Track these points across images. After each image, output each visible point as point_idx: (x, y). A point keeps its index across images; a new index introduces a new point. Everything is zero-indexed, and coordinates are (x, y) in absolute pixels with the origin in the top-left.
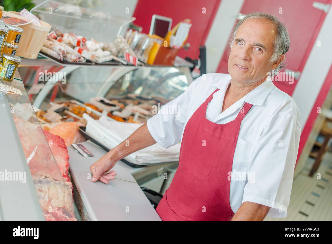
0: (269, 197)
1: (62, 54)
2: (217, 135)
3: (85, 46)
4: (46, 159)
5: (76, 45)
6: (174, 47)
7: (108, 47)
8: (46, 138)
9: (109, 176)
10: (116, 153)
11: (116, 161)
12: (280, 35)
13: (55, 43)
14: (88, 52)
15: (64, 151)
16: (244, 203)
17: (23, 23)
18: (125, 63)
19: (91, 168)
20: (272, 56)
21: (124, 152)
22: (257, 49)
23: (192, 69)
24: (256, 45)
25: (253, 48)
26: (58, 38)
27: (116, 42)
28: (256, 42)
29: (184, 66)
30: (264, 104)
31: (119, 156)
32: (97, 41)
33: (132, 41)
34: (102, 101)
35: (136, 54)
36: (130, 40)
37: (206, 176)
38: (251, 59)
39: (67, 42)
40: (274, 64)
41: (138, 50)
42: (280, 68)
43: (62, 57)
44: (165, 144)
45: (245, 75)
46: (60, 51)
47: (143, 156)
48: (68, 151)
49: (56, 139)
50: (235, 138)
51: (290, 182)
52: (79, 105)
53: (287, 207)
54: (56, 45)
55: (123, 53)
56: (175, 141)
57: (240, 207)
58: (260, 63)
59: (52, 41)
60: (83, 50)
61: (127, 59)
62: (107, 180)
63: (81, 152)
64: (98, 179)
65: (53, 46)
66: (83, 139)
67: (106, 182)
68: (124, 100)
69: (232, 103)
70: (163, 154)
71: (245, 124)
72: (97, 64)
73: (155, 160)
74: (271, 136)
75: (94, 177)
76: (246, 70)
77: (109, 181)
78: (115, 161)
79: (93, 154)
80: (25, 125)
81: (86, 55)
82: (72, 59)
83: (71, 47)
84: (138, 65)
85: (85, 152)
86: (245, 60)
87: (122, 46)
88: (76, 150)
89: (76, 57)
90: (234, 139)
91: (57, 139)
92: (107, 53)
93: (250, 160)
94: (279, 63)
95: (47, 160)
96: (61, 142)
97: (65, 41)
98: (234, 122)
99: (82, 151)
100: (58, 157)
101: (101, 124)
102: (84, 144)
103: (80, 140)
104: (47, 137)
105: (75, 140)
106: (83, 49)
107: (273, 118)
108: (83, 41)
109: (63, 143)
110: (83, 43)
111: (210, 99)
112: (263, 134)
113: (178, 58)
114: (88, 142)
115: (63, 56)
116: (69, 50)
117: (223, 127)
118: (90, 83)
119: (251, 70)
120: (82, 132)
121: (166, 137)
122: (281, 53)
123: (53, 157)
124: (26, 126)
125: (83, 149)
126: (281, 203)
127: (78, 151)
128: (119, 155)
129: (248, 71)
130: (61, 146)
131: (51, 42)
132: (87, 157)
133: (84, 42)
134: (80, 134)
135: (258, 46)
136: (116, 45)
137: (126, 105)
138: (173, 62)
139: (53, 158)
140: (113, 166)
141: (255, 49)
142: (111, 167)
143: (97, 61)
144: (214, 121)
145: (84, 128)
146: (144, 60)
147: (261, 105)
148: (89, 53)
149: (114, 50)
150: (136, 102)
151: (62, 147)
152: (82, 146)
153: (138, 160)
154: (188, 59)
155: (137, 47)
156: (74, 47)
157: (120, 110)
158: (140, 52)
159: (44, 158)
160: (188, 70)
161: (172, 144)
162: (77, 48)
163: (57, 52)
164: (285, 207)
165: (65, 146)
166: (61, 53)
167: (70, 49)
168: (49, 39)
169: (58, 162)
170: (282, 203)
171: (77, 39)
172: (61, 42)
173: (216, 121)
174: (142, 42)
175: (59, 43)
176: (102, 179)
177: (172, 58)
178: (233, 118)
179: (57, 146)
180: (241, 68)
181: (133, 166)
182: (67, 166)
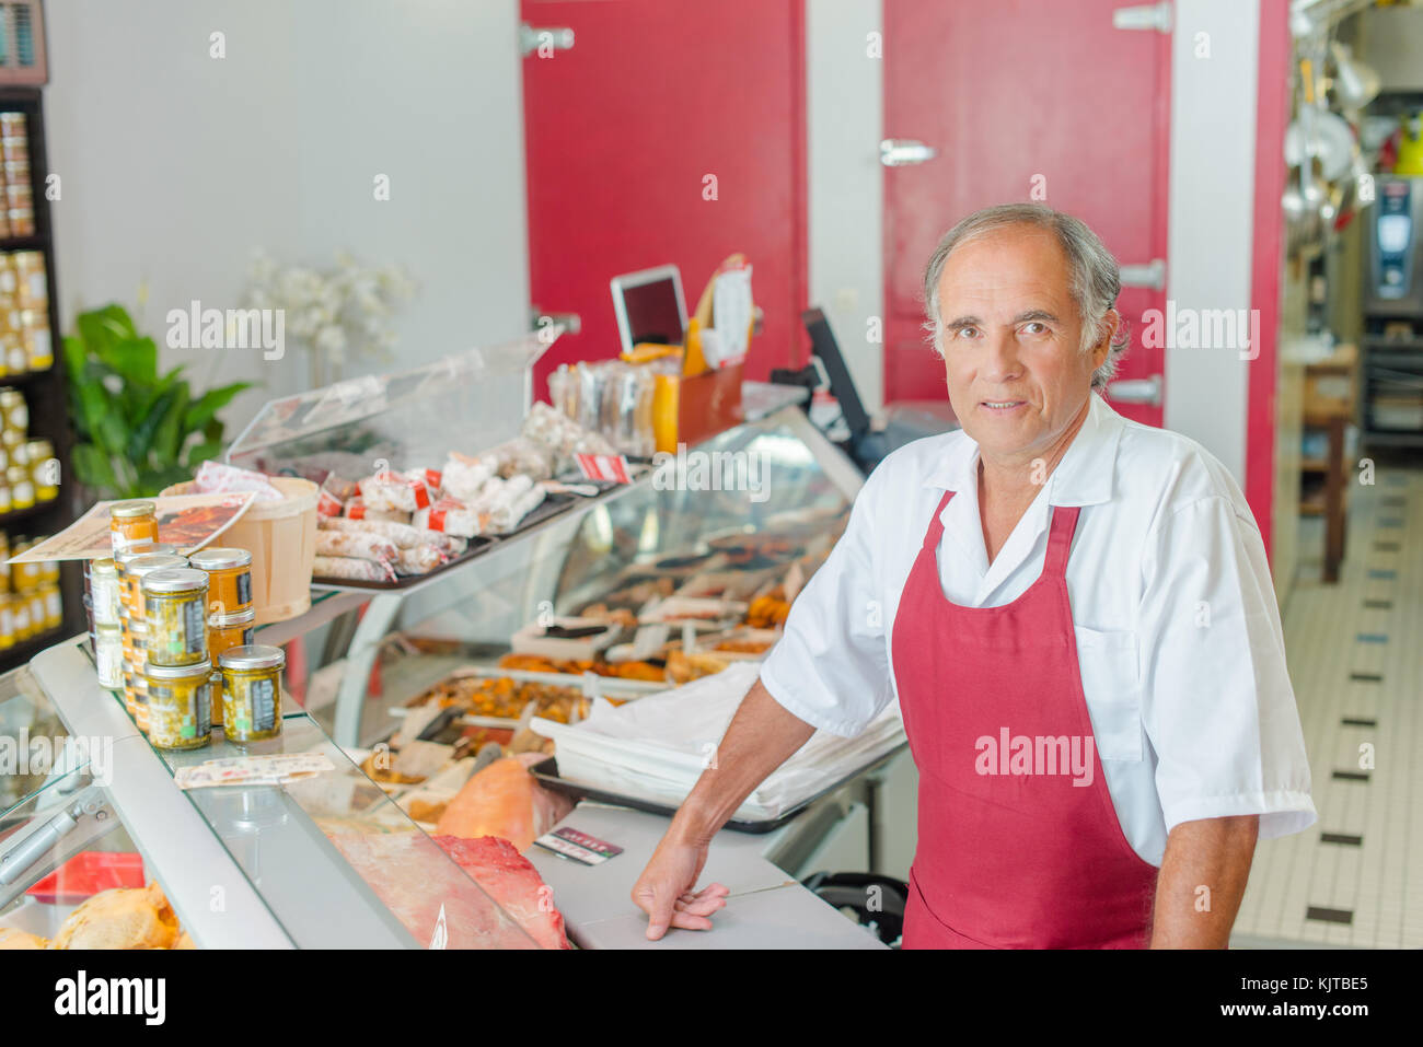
0: (1241, 785)
1: (388, 560)
2: (1005, 643)
3: (445, 498)
4: (482, 931)
5: (414, 506)
6: (722, 363)
7: (515, 461)
8: (453, 861)
9: (703, 902)
10: (699, 818)
11: (706, 841)
12: (1080, 258)
13: (347, 533)
14: (462, 512)
15: (528, 880)
16: (1173, 830)
17: (228, 519)
18: (593, 491)
19: (634, 897)
20: (1083, 332)
21: (721, 802)
22: (1030, 329)
23: (806, 406)
24: (1020, 321)
25: (1014, 332)
26: (349, 506)
27: (532, 432)
28: (1021, 311)
29: (780, 409)
30: (1116, 493)
31: (710, 823)
32: (471, 455)
33: (579, 403)
34: (554, 631)
35: (611, 442)
36: (572, 400)
37: (1019, 783)
38: (1024, 370)
39: (383, 507)
40: (1095, 352)
41: (612, 423)
42: (1116, 351)
43: (390, 569)
44: (846, 723)
45: (1025, 424)
46: (376, 552)
47: (779, 785)
48: (540, 874)
49: (485, 852)
50: (1066, 634)
51: (1289, 707)
52: (485, 677)
53: (1308, 792)
54: (353, 536)
55: (570, 458)
56: (875, 703)
57: (1168, 849)
58: (1052, 369)
59: (336, 528)
60: (443, 513)
61: (590, 473)
62: (704, 916)
63: (577, 852)
64: (667, 925)
65: (346, 545)
66: (563, 805)
67: (703, 924)
68: (624, 594)
69: (1011, 525)
70: (838, 746)
71: (1080, 575)
72: (503, 537)
73: (824, 779)
74: (1176, 587)
75: (654, 924)
76: (1022, 408)
77: (713, 916)
78: (704, 845)
79: (616, 842)
80: (369, 848)
81: (462, 524)
82: (425, 562)
83: (403, 522)
84: (634, 477)
85: (587, 847)
86: (1009, 379)
87: (556, 435)
88: (558, 855)
89: (436, 550)
90: (1062, 638)
91: (489, 849)
92: (520, 482)
93: (1139, 686)
94: (1108, 343)
95: (486, 933)
96: (505, 854)
97: (375, 507)
98: (1041, 583)
99: (579, 848)
100: (515, 907)
101: (604, 734)
102: (572, 820)
103: (552, 810)
104: (455, 856)
105: (537, 819)
106: (442, 509)
107: (1160, 531)
108: (431, 483)
109: (513, 852)
110: (434, 490)
111: (935, 533)
112: (1147, 591)
113: (749, 388)
114: (586, 807)
115: (393, 565)
116: (403, 535)
117: (1012, 610)
118: (491, 587)
119: (1034, 402)
120: (551, 782)
121: (843, 700)
122: (1104, 310)
123: (504, 912)
124: (376, 852)
125: (579, 839)
126: (1285, 787)
127: (565, 855)
128: (707, 822)
129: (1028, 408)
130: (509, 867)
131: (334, 535)
132: (603, 862)
133: (437, 485)
134: (546, 792)
135: (1031, 319)
136: (537, 443)
137: (636, 608)
138: (737, 412)
139: (501, 919)
140: (705, 861)
141: (1022, 332)
142: (697, 867)
143: (500, 527)
144: (977, 602)
145: (549, 767)
146: (645, 448)
147: (1108, 498)
148: (469, 513)
149: (538, 461)
150: (666, 584)
151: (514, 868)
152: (572, 831)
153: (770, 803)
154: (782, 377)
155: (605, 414)
156: (410, 517)
157: (628, 636)
158: (621, 427)
159: (476, 930)
160: (795, 413)
161: (871, 713)
162: (423, 517)
163: (368, 559)
164: (1303, 794)
165: (525, 860)
166: (384, 559)
167: (403, 531)
168: (322, 527)
169: (525, 925)
170: (1288, 785)
171: (410, 486)
172: (361, 517)
173: (982, 601)
174: (613, 392)
175: (359, 523)
176: (681, 920)
177: (734, 397)
178: (1036, 570)
179: (497, 871)
180: (1004, 408)
181: (762, 829)
182: (557, 923)
